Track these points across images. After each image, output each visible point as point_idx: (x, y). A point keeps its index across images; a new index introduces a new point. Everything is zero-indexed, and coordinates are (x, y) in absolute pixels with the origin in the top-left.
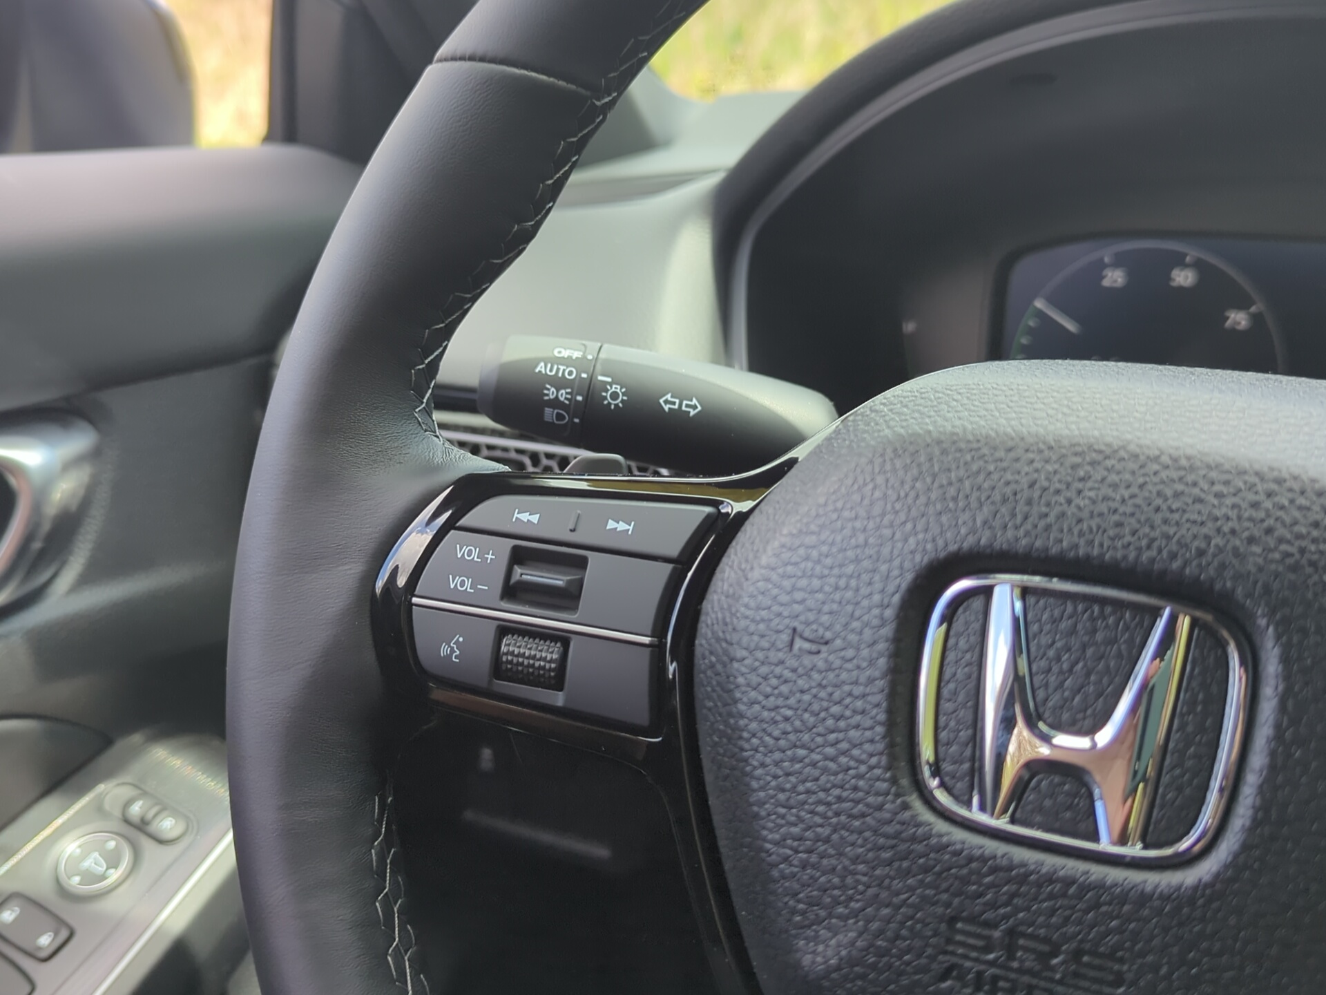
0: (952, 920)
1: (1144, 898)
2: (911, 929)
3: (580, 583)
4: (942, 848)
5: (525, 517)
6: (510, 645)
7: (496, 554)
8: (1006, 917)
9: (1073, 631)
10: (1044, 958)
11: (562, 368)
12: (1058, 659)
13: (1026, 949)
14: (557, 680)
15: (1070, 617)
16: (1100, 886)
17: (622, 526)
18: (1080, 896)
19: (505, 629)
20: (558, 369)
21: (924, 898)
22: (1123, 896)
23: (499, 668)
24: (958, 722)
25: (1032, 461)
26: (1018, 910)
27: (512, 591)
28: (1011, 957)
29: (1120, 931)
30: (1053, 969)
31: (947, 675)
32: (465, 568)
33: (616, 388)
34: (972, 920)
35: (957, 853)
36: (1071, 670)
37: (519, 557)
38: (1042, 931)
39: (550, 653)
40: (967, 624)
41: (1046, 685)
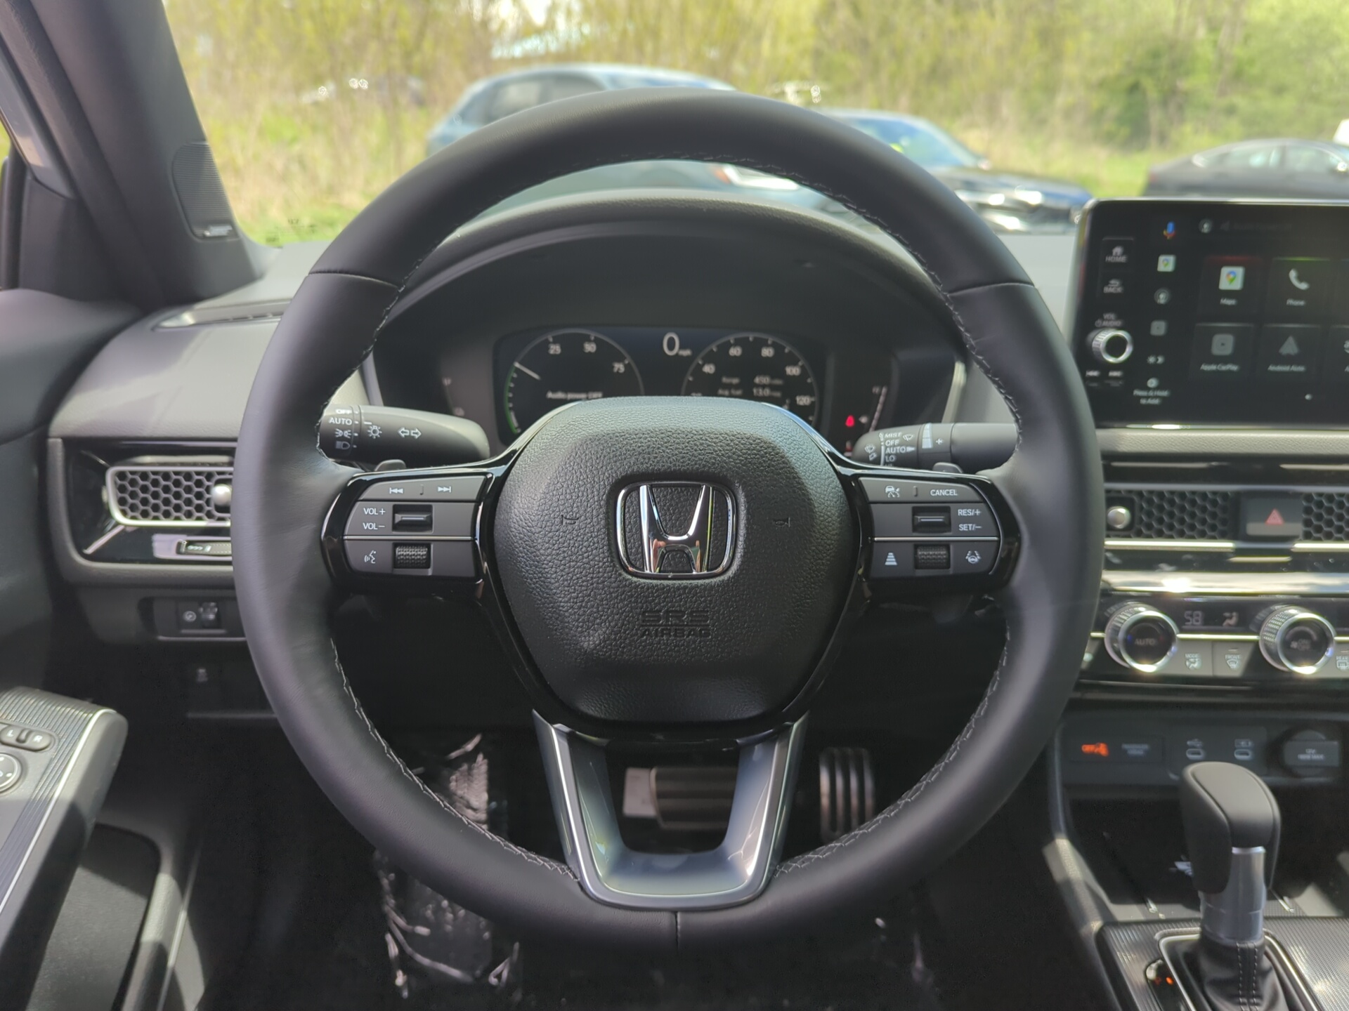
0: (644, 612)
1: (712, 587)
2: (628, 621)
3: (430, 518)
4: (637, 587)
5: (396, 491)
6: (400, 552)
7: (385, 510)
8: (664, 606)
9: (672, 499)
10: (679, 618)
11: (343, 419)
12: (669, 510)
13: (672, 617)
14: (426, 563)
15: (670, 493)
16: (697, 586)
17: (445, 489)
18: (689, 593)
19: (397, 544)
20: (341, 421)
21: (631, 607)
22: (705, 587)
23: (397, 563)
24: (634, 540)
25: (647, 438)
26: (668, 603)
27: (397, 527)
28: (668, 621)
29: (705, 601)
30: (683, 621)
31: (627, 522)
32: (370, 518)
33: (375, 427)
34: (651, 611)
35: (643, 588)
36: (674, 513)
37: (397, 510)
38: (678, 609)
39: (422, 552)
40: (632, 502)
41: (666, 520)
